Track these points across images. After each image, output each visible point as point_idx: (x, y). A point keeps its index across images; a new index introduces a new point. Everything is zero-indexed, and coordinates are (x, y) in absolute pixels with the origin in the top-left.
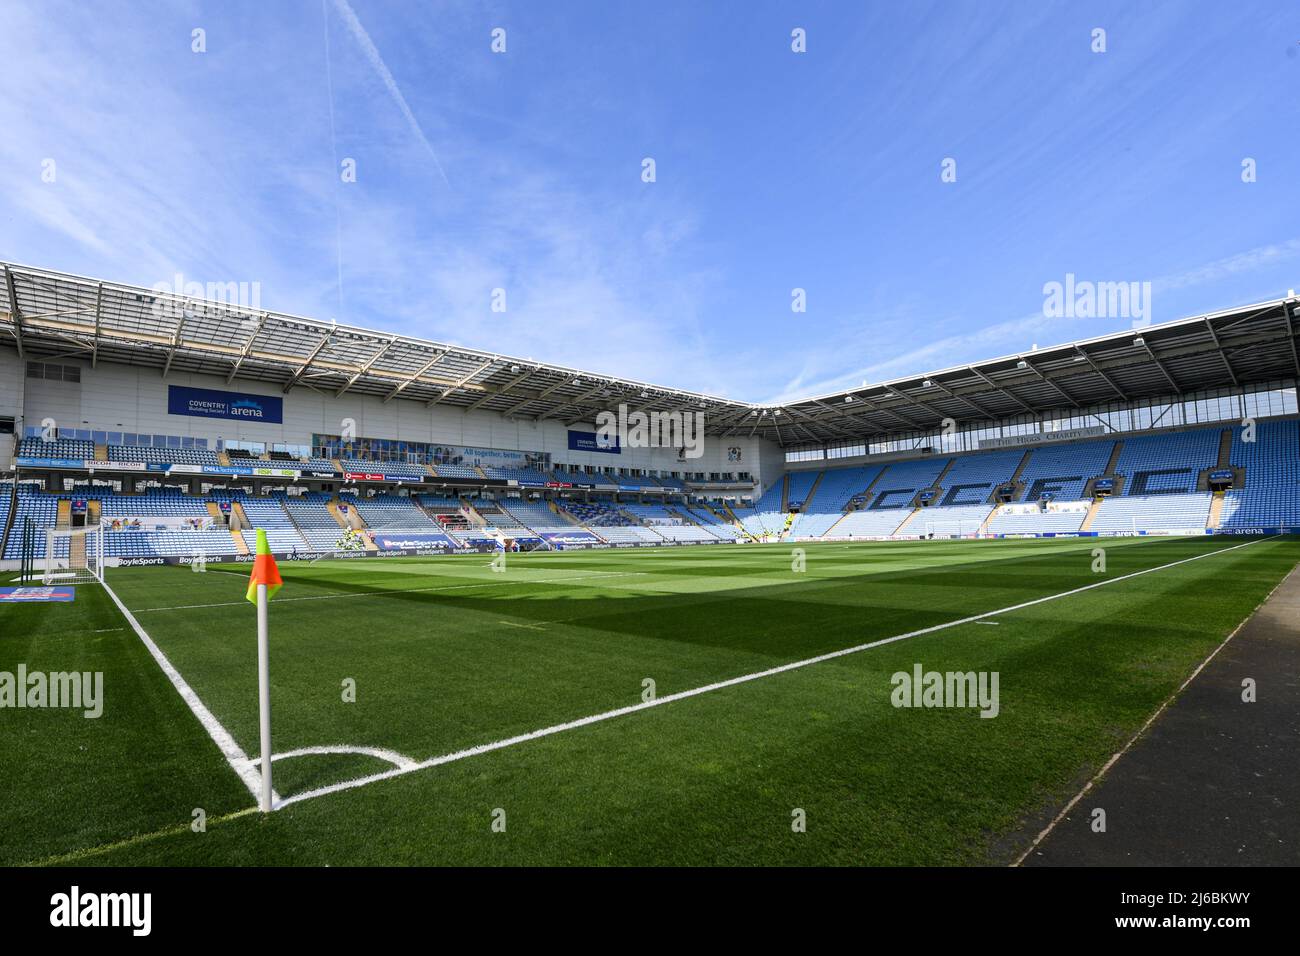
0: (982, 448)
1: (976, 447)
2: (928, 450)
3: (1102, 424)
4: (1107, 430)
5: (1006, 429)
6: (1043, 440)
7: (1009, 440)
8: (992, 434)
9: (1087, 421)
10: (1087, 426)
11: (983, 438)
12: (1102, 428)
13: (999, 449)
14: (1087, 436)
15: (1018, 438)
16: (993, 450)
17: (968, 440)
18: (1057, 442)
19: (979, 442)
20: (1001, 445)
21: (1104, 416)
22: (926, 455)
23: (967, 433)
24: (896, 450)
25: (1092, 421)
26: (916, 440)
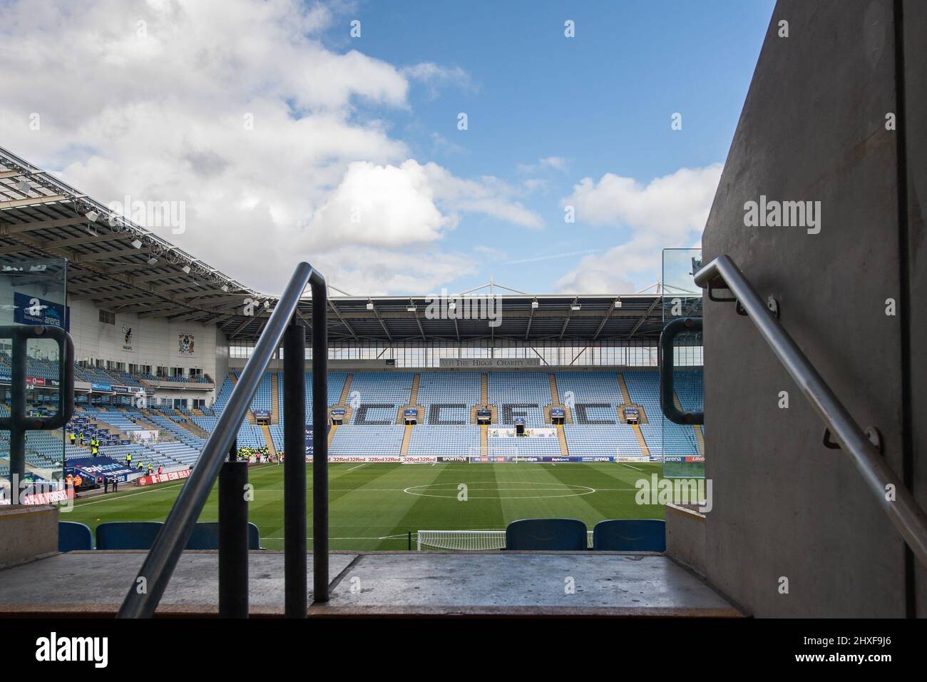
0: (443, 367)
1: (437, 365)
2: (392, 362)
3: (538, 357)
4: (542, 363)
5: (464, 350)
6: (494, 365)
7: (466, 361)
8: (450, 353)
9: (528, 352)
10: (528, 357)
11: (444, 357)
12: (538, 360)
13: (458, 369)
14: (528, 366)
15: (474, 361)
16: (452, 369)
17: (430, 357)
18: (505, 369)
19: (440, 359)
20: (460, 366)
21: (540, 350)
22: (389, 367)
23: (430, 350)
24: (358, 358)
25: (531, 353)
26: (380, 350)
